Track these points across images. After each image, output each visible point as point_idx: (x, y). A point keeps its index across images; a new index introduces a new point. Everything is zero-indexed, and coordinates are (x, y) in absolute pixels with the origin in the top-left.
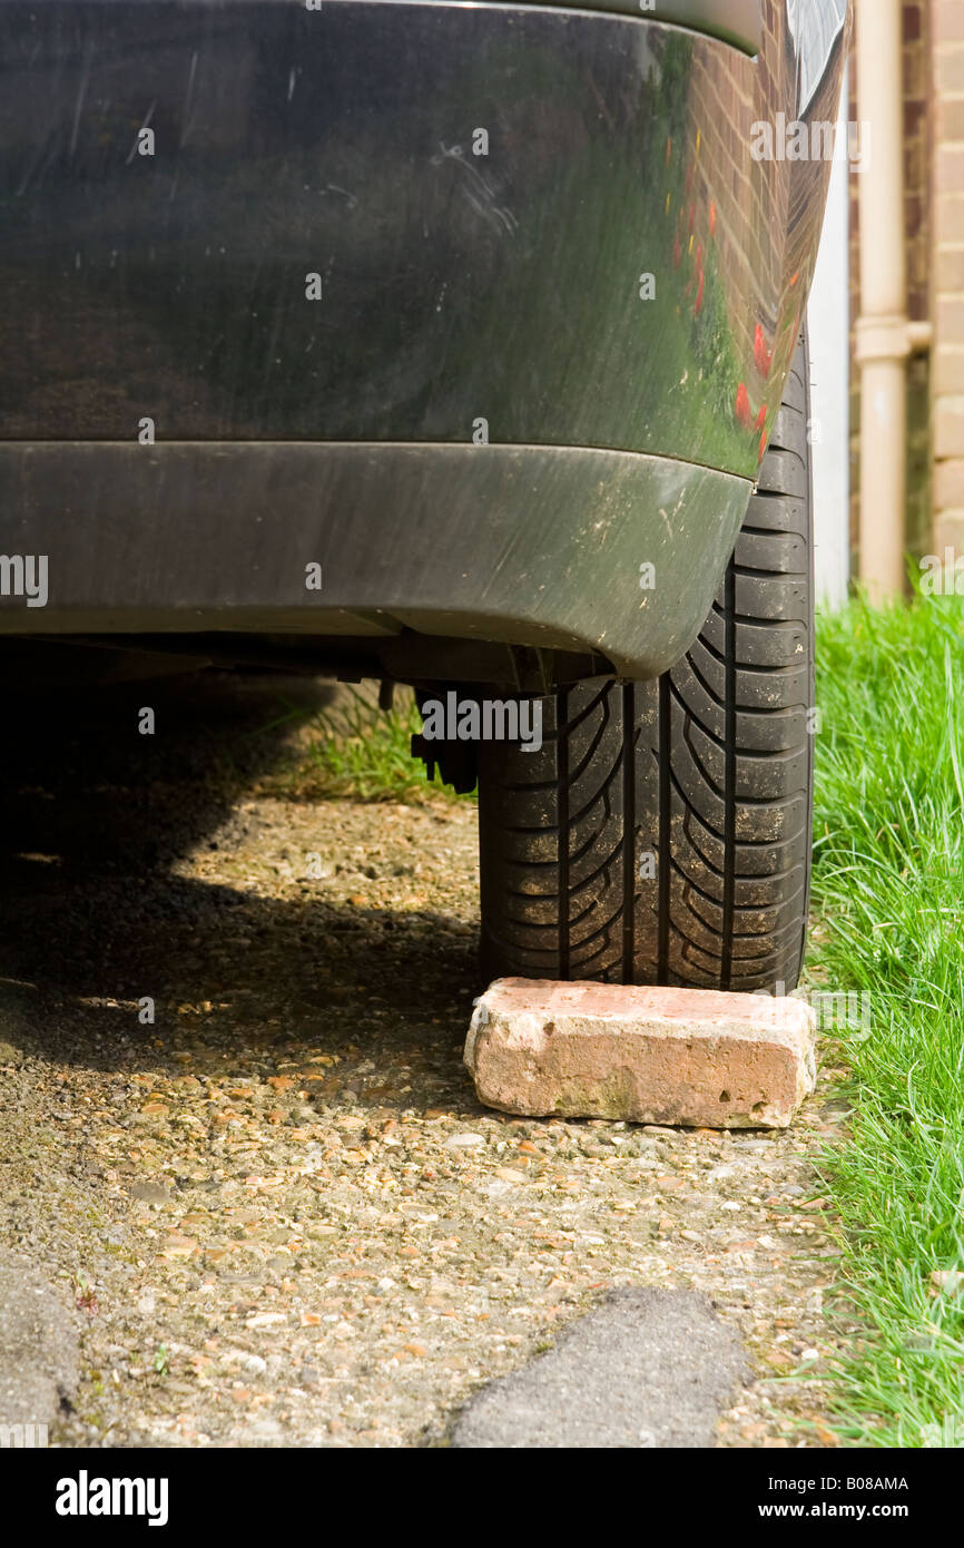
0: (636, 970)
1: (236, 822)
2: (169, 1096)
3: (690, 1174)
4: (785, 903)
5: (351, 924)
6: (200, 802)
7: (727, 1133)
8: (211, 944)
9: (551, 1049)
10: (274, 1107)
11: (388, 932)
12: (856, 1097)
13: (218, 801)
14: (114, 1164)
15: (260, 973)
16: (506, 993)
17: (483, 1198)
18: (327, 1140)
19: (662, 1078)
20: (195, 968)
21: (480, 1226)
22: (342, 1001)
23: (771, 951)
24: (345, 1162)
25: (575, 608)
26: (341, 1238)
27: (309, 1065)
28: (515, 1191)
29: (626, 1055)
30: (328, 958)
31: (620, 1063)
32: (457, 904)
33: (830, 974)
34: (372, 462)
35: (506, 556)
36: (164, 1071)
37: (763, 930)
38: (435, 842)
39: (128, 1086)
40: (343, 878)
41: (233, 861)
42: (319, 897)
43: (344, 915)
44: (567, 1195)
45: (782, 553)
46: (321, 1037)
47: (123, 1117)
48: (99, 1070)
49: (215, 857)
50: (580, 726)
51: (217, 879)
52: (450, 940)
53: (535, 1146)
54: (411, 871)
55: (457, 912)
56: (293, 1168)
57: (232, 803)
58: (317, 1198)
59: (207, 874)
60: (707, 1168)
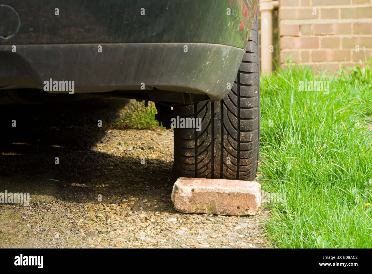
0: (215, 175)
1: (107, 136)
2: (95, 209)
3: (230, 228)
4: (253, 158)
5: (139, 162)
6: (97, 130)
7: (239, 217)
8: (103, 168)
9: (193, 196)
10: (122, 212)
11: (148, 164)
12: (272, 207)
13: (102, 130)
14: (82, 228)
15: (116, 176)
16: (181, 182)
17: (177, 235)
18: (136, 220)
19: (222, 203)
20: (99, 175)
21: (177, 243)
22: (138, 183)
23: (249, 170)
24: (141, 226)
25: (201, 84)
26: (141, 246)
27: (130, 200)
28: (185, 233)
29: (213, 197)
30: (133, 172)
31: (211, 199)
32: (165, 157)
33: (263, 174)
34: (151, 48)
35: (185, 71)
36: (93, 203)
37: (247, 164)
38: (158, 140)
39: (84, 207)
40: (135, 150)
41: (107, 146)
42: (130, 155)
43: (137, 160)
44: (199, 234)
45: (252, 68)
46: (133, 193)
47: (83, 215)
48: (76, 202)
49: (102, 145)
50: (200, 113)
51: (103, 151)
52: (164, 166)
53: (190, 221)
54: (153, 148)
55: (165, 159)
56: (128, 228)
57: (105, 131)
58: (135, 236)
59: (100, 150)
60: (234, 226)
